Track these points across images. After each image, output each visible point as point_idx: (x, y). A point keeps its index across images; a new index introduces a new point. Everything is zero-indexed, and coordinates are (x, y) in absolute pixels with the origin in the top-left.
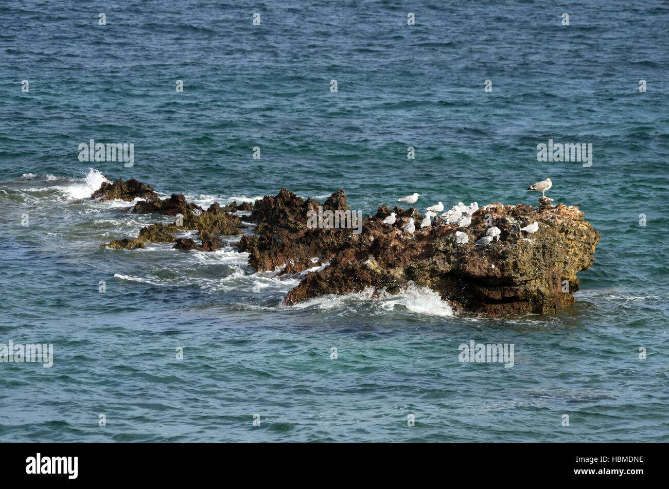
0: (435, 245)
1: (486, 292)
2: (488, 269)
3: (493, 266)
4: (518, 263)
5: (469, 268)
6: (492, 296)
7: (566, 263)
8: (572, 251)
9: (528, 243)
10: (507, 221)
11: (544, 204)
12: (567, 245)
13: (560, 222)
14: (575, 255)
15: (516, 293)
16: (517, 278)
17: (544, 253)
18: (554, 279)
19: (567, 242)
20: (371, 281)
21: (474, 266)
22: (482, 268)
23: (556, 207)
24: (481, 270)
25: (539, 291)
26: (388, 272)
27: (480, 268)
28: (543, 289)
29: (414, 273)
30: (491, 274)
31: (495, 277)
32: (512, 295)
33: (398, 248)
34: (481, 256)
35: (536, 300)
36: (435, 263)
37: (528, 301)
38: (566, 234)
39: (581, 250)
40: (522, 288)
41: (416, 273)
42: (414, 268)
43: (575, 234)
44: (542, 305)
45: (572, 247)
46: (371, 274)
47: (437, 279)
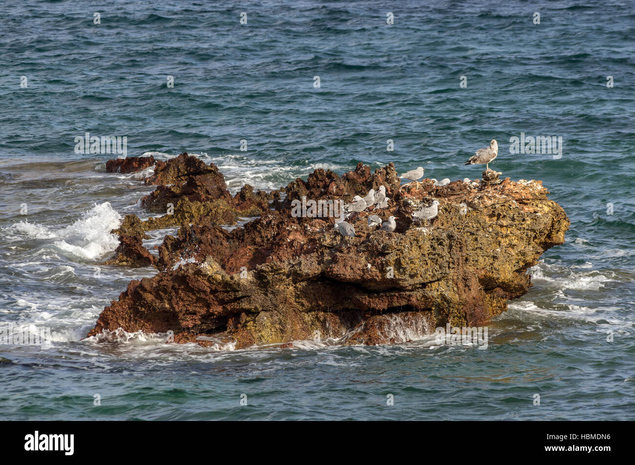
0: (319, 239)
1: (365, 300)
2: (363, 270)
3: (369, 266)
4: (402, 261)
5: (338, 269)
6: (373, 305)
7: (495, 257)
8: (505, 242)
9: (421, 233)
10: (409, 204)
11: (487, 179)
12: (497, 234)
13: (489, 203)
14: (512, 246)
15: (409, 300)
16: (405, 280)
17: (450, 247)
18: (465, 279)
19: (499, 229)
20: (209, 290)
21: (345, 266)
22: (355, 269)
23: (501, 183)
24: (354, 272)
25: (443, 297)
26: (232, 278)
27: (352, 269)
28: (449, 294)
29: (266, 278)
30: (367, 276)
31: (373, 280)
32: (404, 303)
33: (295, 244)
34: (358, 252)
35: (440, 309)
36: (300, 263)
37: (430, 310)
38: (498, 219)
39: (522, 239)
40: (418, 294)
41: (270, 278)
42: (265, 272)
43: (513, 219)
44: (447, 315)
45: (507, 236)
46: (209, 281)
47: (301, 285)
